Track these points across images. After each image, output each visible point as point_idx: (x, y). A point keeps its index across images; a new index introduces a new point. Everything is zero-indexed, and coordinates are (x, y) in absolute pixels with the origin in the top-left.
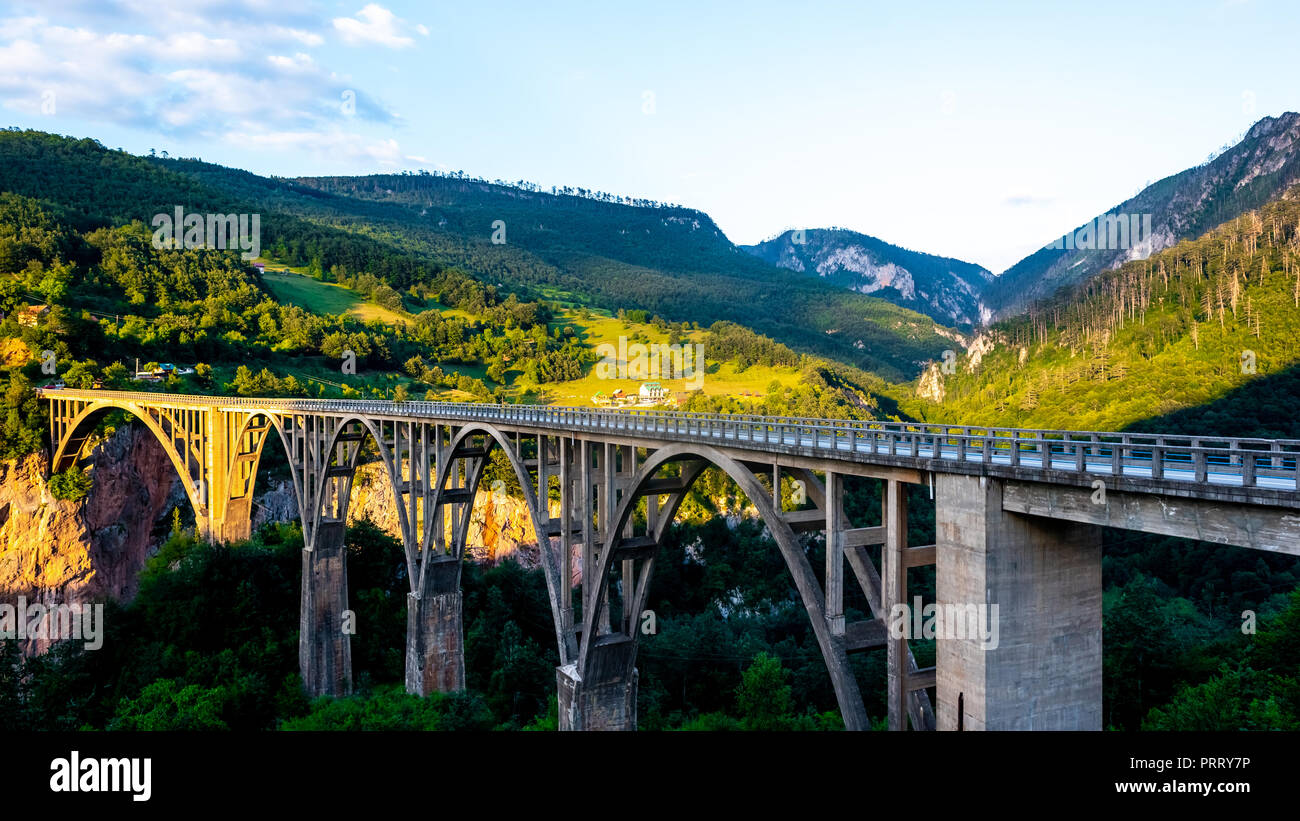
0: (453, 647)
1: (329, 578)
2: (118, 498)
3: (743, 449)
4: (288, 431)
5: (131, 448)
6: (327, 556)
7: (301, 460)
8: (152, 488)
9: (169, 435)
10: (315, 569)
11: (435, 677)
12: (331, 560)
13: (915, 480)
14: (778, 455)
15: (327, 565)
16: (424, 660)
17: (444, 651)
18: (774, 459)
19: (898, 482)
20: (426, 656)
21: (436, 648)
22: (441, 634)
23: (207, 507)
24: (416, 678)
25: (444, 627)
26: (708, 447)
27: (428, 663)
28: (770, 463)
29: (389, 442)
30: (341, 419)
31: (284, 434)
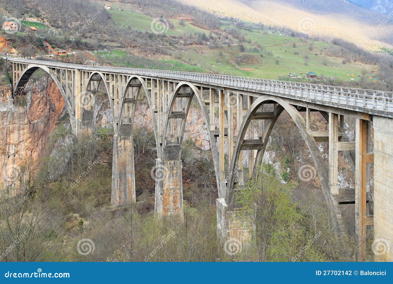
0: (177, 185)
1: (125, 150)
2: (41, 108)
3: (294, 100)
4: (108, 81)
5: (47, 86)
6: (125, 139)
7: (113, 95)
8: (57, 104)
9: (60, 81)
10: (119, 145)
11: (169, 199)
12: (126, 141)
13: (367, 119)
14: (308, 103)
15: (125, 144)
16: (163, 190)
17: (173, 187)
18: (307, 105)
19: (361, 120)
20: (164, 189)
21: (169, 186)
22: (171, 179)
23: (75, 114)
24: (159, 198)
25: (173, 176)
26: (279, 98)
27: (165, 192)
28: (305, 106)
29: (149, 88)
30: (130, 76)
31: (106, 82)
